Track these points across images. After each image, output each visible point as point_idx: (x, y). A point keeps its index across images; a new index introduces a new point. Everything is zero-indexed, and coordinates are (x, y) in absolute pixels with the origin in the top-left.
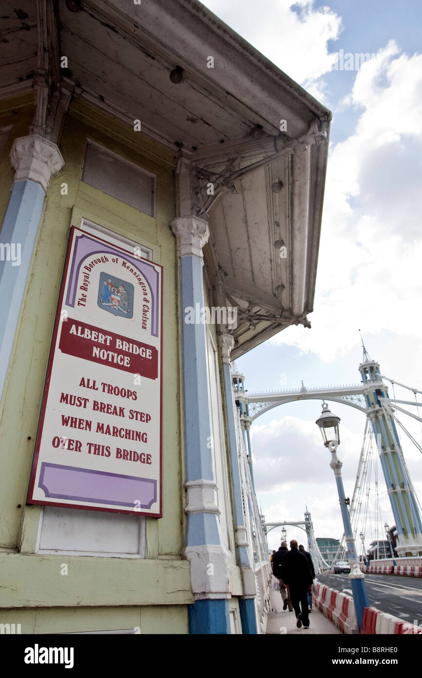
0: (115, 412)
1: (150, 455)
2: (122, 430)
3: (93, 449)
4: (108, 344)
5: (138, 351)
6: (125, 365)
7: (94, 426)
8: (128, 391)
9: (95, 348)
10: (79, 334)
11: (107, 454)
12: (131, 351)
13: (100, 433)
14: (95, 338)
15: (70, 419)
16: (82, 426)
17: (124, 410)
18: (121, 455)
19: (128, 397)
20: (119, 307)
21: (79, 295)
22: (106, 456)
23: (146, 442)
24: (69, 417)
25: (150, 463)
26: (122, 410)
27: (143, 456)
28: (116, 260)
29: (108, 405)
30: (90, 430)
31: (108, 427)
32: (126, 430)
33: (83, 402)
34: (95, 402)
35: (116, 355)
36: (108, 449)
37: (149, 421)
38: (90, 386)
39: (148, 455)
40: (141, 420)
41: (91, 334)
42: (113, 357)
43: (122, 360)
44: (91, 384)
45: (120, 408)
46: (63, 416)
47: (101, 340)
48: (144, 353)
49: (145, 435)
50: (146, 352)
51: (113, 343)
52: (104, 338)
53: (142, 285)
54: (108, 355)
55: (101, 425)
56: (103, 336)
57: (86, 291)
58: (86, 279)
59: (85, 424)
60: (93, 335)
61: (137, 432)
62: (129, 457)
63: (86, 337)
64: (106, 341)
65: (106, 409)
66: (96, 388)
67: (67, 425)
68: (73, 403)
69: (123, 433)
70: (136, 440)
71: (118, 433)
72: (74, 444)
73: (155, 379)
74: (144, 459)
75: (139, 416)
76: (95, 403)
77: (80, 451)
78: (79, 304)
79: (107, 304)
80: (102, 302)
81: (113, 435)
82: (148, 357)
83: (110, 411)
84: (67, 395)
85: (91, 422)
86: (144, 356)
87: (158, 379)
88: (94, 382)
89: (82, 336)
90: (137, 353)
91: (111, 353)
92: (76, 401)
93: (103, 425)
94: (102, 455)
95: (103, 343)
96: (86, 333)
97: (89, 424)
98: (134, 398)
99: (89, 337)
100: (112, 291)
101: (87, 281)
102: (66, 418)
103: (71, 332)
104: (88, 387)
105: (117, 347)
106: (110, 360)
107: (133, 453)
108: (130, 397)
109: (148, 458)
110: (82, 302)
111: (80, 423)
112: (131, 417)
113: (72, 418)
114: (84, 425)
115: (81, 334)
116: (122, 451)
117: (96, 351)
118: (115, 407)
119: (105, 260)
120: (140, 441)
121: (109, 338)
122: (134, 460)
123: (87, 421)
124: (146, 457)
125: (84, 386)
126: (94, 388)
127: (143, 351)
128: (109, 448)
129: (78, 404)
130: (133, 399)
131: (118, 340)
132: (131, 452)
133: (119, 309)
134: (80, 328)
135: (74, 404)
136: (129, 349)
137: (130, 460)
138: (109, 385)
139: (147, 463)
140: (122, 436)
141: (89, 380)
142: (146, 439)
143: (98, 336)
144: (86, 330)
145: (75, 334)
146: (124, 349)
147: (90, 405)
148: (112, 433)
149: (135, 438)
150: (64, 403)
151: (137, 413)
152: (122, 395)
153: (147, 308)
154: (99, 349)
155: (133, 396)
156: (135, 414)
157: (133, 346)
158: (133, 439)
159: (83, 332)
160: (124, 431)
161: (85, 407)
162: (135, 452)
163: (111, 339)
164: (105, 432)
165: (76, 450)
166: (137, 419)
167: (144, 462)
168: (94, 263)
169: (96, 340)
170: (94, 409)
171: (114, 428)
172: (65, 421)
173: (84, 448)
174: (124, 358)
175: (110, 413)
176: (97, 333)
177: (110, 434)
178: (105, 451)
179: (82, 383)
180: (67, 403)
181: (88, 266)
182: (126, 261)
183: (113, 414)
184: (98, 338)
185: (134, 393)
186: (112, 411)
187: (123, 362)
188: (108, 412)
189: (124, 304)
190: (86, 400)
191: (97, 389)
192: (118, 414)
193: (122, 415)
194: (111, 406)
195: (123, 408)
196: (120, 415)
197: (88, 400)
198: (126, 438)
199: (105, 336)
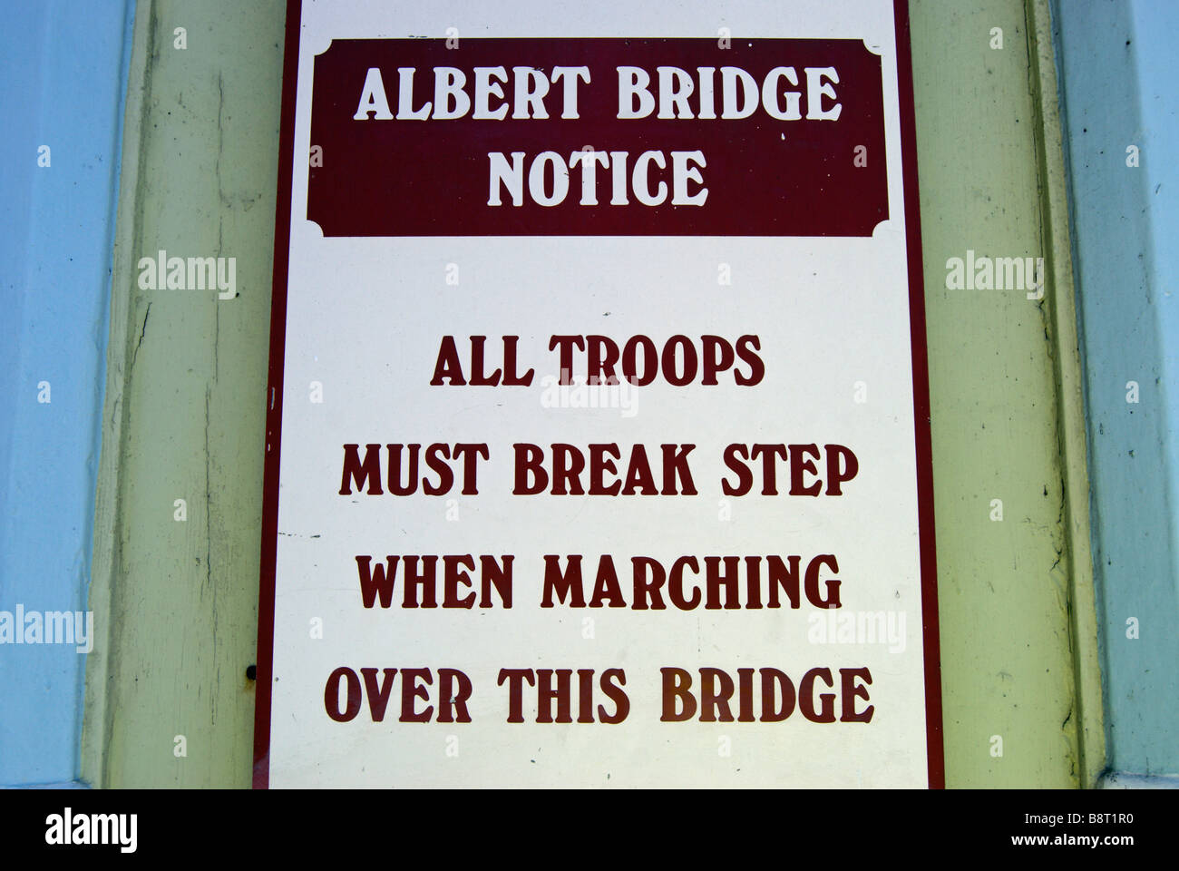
0: (640, 478)
1: (865, 674)
2: (687, 568)
3: (530, 694)
4: (570, 111)
6: (681, 198)
7: (528, 580)
8: (709, 341)
9: (497, 159)
10: (406, 112)
11: (611, 709)
12: (707, 112)
13: (562, 609)
14: (494, 103)
15: (401, 565)
16: (462, 592)
17: (690, 457)
18: (689, 701)
19: (710, 380)
22: (605, 718)
23: (834, 599)
24: (393, 560)
25: (867, 716)
26: (676, 459)
27: (819, 686)
29: (597, 450)
30: (508, 603)
31: (606, 566)
32: (712, 563)
33: (457, 466)
34: (521, 449)
35: (620, 158)
36: (614, 680)
37: (843, 485)
38: (487, 374)
39: (848, 674)
40: (797, 489)
41: (470, 89)
42: (604, 177)
43: (658, 176)
44: (494, 360)
45: (668, 449)
46: (363, 562)
47: (529, 103)
48: (793, 99)
49: (824, 568)
50: (802, 87)
51: (600, 95)
52: (543, 87)
54: (575, 175)
55: (563, 565)
56: (540, 77)
59: (476, 576)
60: (483, 89)
61: (775, 562)
62: (734, 703)
63: (442, 113)
64: (554, 99)
65: (585, 478)
66: (520, 374)
67: (386, 603)
68: (404, 483)
69: (693, 581)
70: (774, 603)
71: (664, 591)
72: (434, 690)
73: (870, 234)
74: (828, 700)
75: (783, 468)
76: (526, 457)
77: (464, 717)
81: (639, 604)
82: (815, 113)
83: (608, 479)
84: (373, 450)
85: (508, 560)
86: (792, 114)
87: (892, 231)
88: (510, 343)
89: (423, 115)
90: (750, 109)
91: (588, 158)
92: (425, 471)
93: (575, 561)
94: (586, 717)
95: (541, 113)
96: (442, 90)
97: (499, 575)
98: (747, 372)
99: (461, 110)
102: (379, 567)
103: (361, 115)
104: (478, 379)
105: (625, 111)
106: (589, 198)
107: (757, 680)
108: (719, 375)
109: (849, 692)
111: (452, 579)
112: (735, 482)
113: (411, 561)
114: (477, 586)
115: (416, 107)
116: (697, 680)
117: (504, 172)
118: (639, 452)
120: (795, 604)
121: (572, 76)
122: (768, 715)
123: (488, 561)
124: (837, 689)
125: (458, 380)
126: (511, 379)
127: (783, 82)
128: (620, 674)
129: (436, 481)
130: (740, 380)
131: (625, 73)
132: (746, 674)
134: (407, 75)
135: (412, 489)
136: (694, 102)
137: (746, 715)
138: (595, 341)
139: (849, 715)
140: (688, 596)
141: (478, 343)
142: (834, 587)
143: (509, 88)
144: (441, 73)
145: (384, 114)
146: (666, 113)
147: (497, 471)
148: (627, 591)
149: (765, 597)
150: (360, 496)
151: (769, 452)
152: (670, 376)
154: (518, 157)
155: (739, 363)
156: (756, 466)
157: (718, 80)
158: (754, 602)
159: (424, 93)
160: (696, 570)
161: (470, 488)
162: (768, 674)
163: (587, 80)
164: (588, 597)
165: (445, 717)
166: (770, 489)
167: (827, 717)
169: (501, 114)
170: (521, 488)
171: (639, 563)
172: (375, 585)
173: (489, 699)
174: (669, 161)
175: (613, 490)
176: (500, 72)
177: (617, 601)
178: (599, 698)
179: (447, 367)
180: (375, 489)
183: (629, 491)
184: (510, 97)
185: (747, 348)
186: (622, 474)
187: (663, 186)
188: (597, 488)
190: (472, 452)
191: (528, 379)
192: (659, 483)
193: (679, 486)
194: (614, 449)
195: (688, 448)
196: (669, 489)
197: (484, 449)
198: (713, 603)
199: (549, 74)
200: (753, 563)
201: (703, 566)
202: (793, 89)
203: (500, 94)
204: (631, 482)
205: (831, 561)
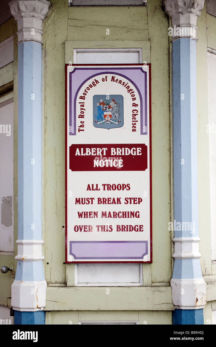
0: (114, 202)
1: (142, 226)
3: (100, 228)
4: (105, 154)
5: (129, 152)
7: (100, 215)
8: (123, 185)
10: (82, 154)
12: (123, 154)
13: (104, 218)
14: (94, 153)
15: (83, 213)
16: (91, 216)
18: (120, 229)
19: (123, 190)
20: (111, 121)
21: (78, 124)
22: (110, 231)
23: (139, 217)
25: (143, 231)
26: (119, 200)
27: (137, 227)
28: (105, 79)
29: (108, 198)
30: (97, 217)
31: (110, 213)
32: (123, 212)
33: (90, 201)
34: (98, 198)
37: (140, 203)
38: (94, 189)
39: (140, 226)
40: (134, 203)
41: (91, 151)
44: (95, 187)
46: (78, 213)
47: (99, 153)
48: (135, 152)
49: (137, 213)
50: (136, 151)
51: (109, 152)
53: (131, 92)
55: (104, 213)
56: (100, 149)
57: (84, 117)
58: (82, 107)
60: (93, 151)
61: (131, 212)
62: (126, 229)
63: (87, 155)
64: (102, 152)
65: (107, 202)
66: (98, 189)
67: (81, 217)
69: (121, 214)
70: (131, 217)
71: (117, 216)
72: (88, 228)
73: (145, 170)
74: (138, 229)
75: (132, 201)
77: (92, 231)
78: (79, 130)
79: (101, 122)
80: (97, 122)
81: (114, 217)
82: (138, 154)
83: (110, 202)
84: (79, 199)
85: (97, 212)
86: (135, 154)
87: (148, 170)
88: (97, 185)
89: (85, 155)
90: (129, 154)
92: (86, 201)
93: (106, 212)
94: (107, 231)
95: (101, 154)
96: (87, 151)
97: (96, 214)
99: (90, 154)
100: (104, 108)
101: (83, 109)
102: (81, 213)
103: (76, 155)
104: (93, 190)
105: (112, 154)
109: (141, 228)
110: (81, 128)
111: (90, 214)
112: (126, 202)
113: (85, 212)
114: (93, 215)
116: (121, 226)
118: (114, 199)
119: (95, 83)
120: (134, 217)
121: (105, 149)
122: (130, 231)
123: (94, 212)
124: (139, 228)
125: (90, 190)
126: (97, 190)
127: (134, 150)
128: (112, 226)
129: (88, 202)
130: (127, 190)
131: (112, 149)
132: (127, 226)
133: (111, 123)
134: (82, 149)
135: (85, 204)
136: (121, 153)
137: (127, 231)
138: (108, 185)
139: (140, 231)
140: (120, 217)
141: (93, 185)
142: (139, 215)
143: (96, 151)
144: (87, 149)
145: (79, 155)
146: (118, 154)
147: (96, 201)
148: (112, 216)
150: (78, 204)
151: (131, 199)
152: (118, 189)
153: (135, 112)
155: (127, 187)
156: (129, 200)
157: (125, 150)
158: (128, 217)
159: (85, 152)
161: (92, 203)
162: (130, 226)
163: (107, 150)
164: (107, 217)
165: (89, 231)
166: (131, 203)
167: (138, 231)
168: (87, 90)
169: (95, 155)
170: (99, 203)
171: (114, 212)
172: (80, 215)
173: (95, 229)
175: (110, 204)
176: (95, 149)
178: (109, 229)
179: (89, 188)
180: (80, 204)
181: (83, 95)
182: (114, 75)
183: (112, 204)
184: (96, 152)
185: (128, 185)
186: (112, 201)
188: (108, 203)
189: (116, 117)
190: (92, 199)
191: (99, 190)
192: (116, 203)
193: (119, 203)
194: (110, 198)
195: (120, 198)
196: (118, 203)
197: (94, 198)
198: (123, 217)
199: (102, 149)
200: (128, 212)
201: (122, 213)
202: (135, 151)
203: (95, 152)
204: (113, 203)
205: (138, 212)
